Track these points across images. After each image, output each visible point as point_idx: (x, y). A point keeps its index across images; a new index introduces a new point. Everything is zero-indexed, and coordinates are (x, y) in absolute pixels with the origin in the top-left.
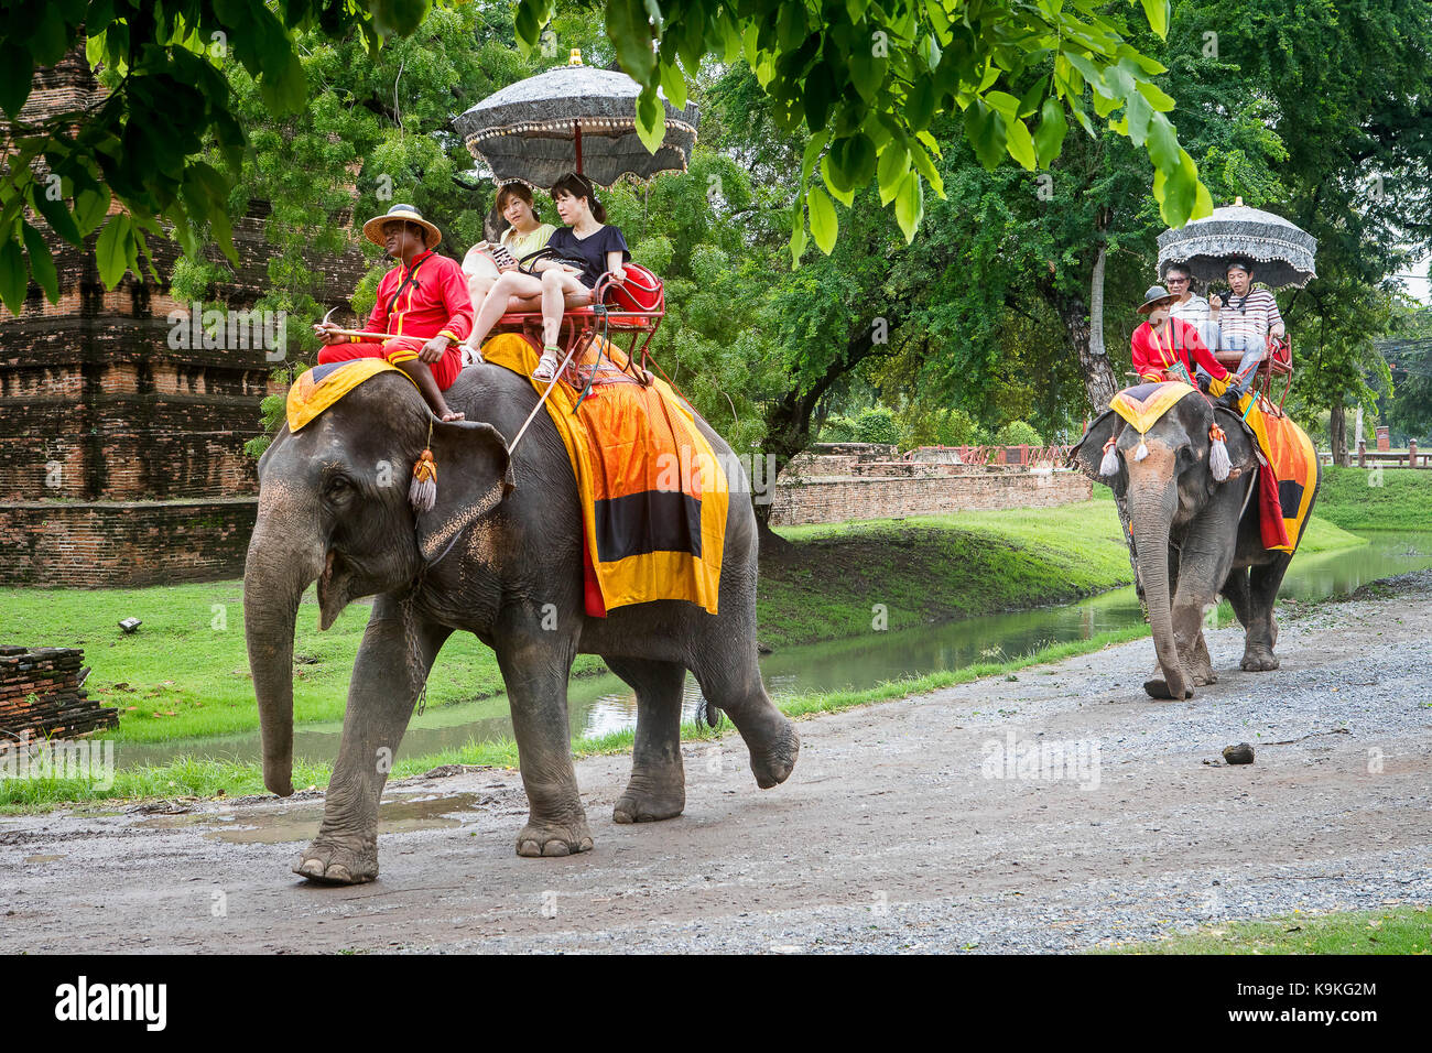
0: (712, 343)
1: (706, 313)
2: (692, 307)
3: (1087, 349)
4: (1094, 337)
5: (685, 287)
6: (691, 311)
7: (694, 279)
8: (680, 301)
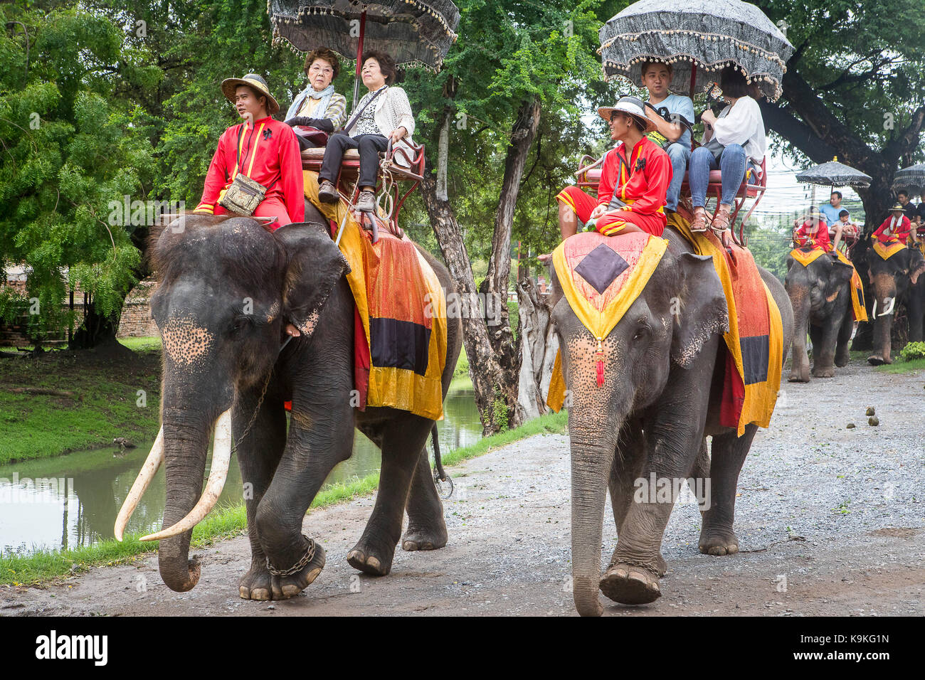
0: (92, 179)
1: (87, 153)
2: (75, 145)
3: (434, 196)
4: (439, 187)
5: (65, 129)
6: (72, 149)
7: (74, 122)
8: (63, 141)
